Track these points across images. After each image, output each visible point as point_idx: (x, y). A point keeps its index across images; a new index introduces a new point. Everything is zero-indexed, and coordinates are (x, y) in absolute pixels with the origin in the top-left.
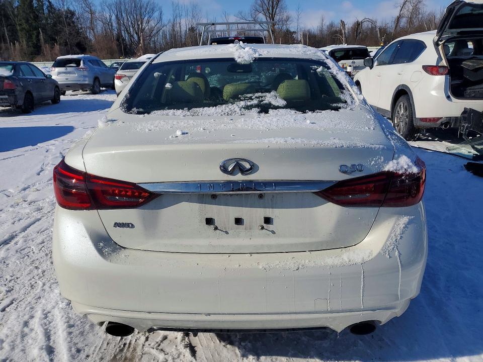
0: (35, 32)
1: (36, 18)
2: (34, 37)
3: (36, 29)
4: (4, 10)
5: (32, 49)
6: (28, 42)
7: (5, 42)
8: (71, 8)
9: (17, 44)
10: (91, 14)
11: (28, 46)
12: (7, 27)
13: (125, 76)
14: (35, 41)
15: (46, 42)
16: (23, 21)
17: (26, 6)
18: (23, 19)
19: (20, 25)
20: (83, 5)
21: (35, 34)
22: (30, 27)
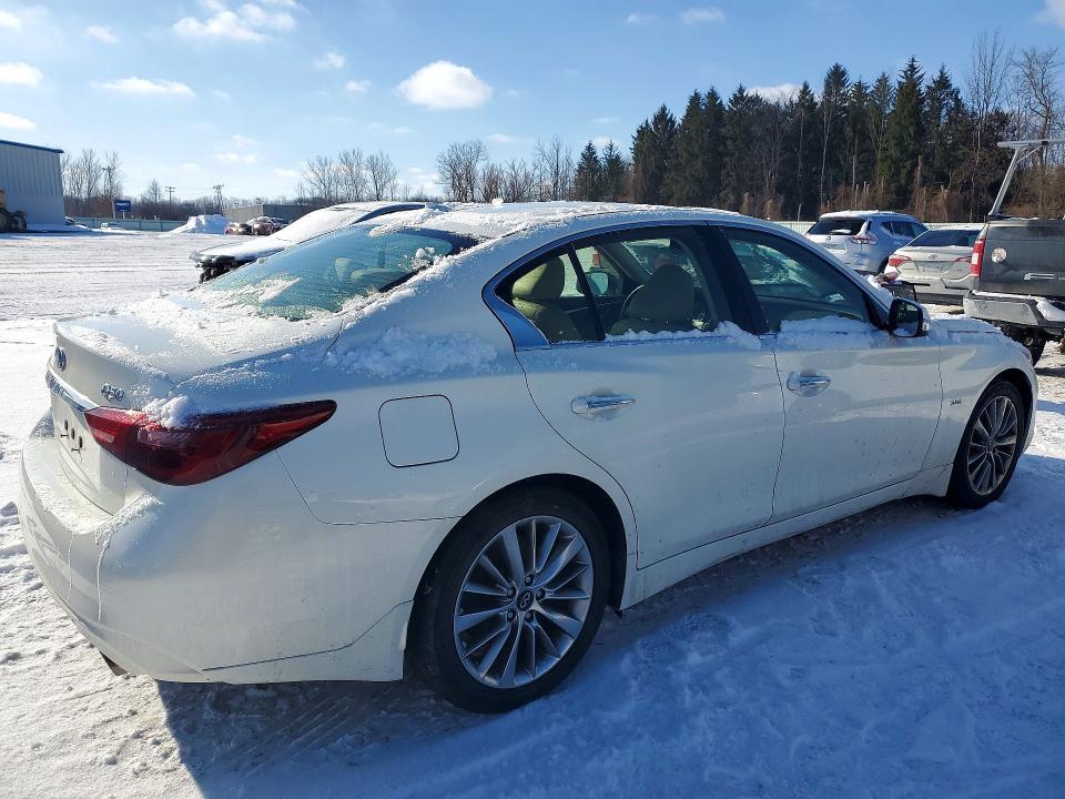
0: (908, 164)
1: (921, 133)
2: (904, 172)
3: (914, 156)
4: (864, 122)
5: (894, 196)
6: (888, 183)
7: (848, 184)
8: (1006, 109)
9: (866, 189)
10: (1047, 118)
11: (887, 190)
12: (859, 155)
13: (909, 259)
14: (903, 181)
15: (925, 182)
16: (893, 142)
17: (906, 112)
18: (893, 137)
19: (885, 149)
20: (1033, 99)
21: (909, 168)
22: (902, 153)
